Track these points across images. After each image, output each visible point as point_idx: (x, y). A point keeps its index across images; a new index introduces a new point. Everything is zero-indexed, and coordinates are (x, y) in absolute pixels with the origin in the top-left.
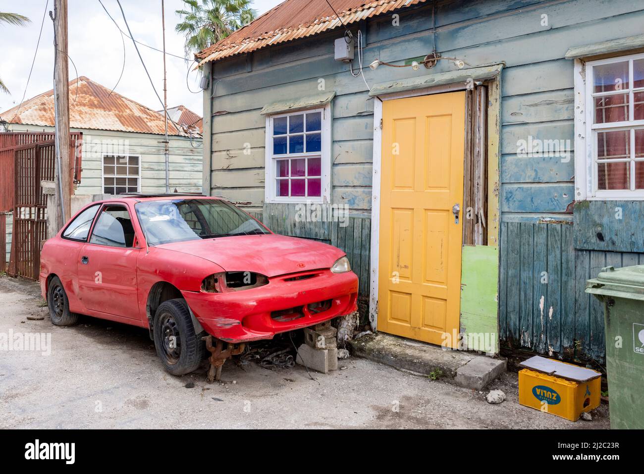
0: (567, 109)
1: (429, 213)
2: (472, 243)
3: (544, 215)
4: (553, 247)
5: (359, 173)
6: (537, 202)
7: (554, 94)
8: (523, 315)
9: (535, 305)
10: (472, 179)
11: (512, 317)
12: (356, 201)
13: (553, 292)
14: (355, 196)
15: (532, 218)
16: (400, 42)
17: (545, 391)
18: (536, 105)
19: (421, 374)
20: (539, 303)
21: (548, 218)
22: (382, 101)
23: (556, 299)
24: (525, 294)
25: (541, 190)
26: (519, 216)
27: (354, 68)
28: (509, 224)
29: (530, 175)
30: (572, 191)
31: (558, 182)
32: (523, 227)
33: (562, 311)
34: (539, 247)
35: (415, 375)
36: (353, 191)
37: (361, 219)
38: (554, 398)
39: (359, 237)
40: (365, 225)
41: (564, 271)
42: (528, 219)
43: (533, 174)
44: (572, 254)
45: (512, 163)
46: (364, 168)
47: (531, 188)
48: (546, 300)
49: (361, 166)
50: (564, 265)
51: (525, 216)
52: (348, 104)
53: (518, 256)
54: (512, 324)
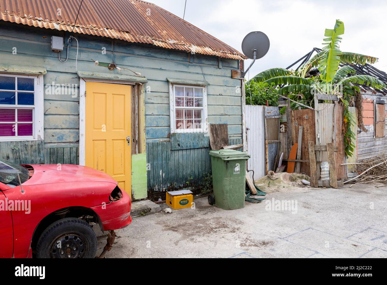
0: (166, 100)
1: (114, 141)
2: (135, 153)
3: (160, 139)
4: (164, 150)
5: (66, 120)
6: (158, 134)
7: (162, 93)
8: (155, 179)
9: (159, 174)
10: (134, 125)
11: (151, 181)
12: (64, 137)
13: (164, 167)
14: (63, 134)
15: (156, 140)
16: (93, 52)
17: (184, 201)
18: (157, 96)
19: (137, 216)
20: (160, 173)
21: (161, 140)
22: (85, 81)
23: (165, 170)
24: (155, 170)
25: (159, 129)
26: (152, 140)
27: (61, 57)
28: (149, 144)
29: (155, 124)
30: (170, 130)
31: (164, 126)
32: (154, 144)
33: (167, 174)
34: (159, 151)
35: (134, 218)
36: (61, 131)
37: (69, 148)
38: (187, 202)
39: (68, 159)
40: (72, 151)
41: (167, 159)
42: (155, 141)
43: (156, 123)
44: (170, 152)
45: (148, 119)
46: (69, 118)
47: (156, 129)
48: (162, 171)
49: (67, 117)
50: (167, 157)
51: (154, 140)
52: (56, 78)
53: (153, 156)
54: (151, 184)
